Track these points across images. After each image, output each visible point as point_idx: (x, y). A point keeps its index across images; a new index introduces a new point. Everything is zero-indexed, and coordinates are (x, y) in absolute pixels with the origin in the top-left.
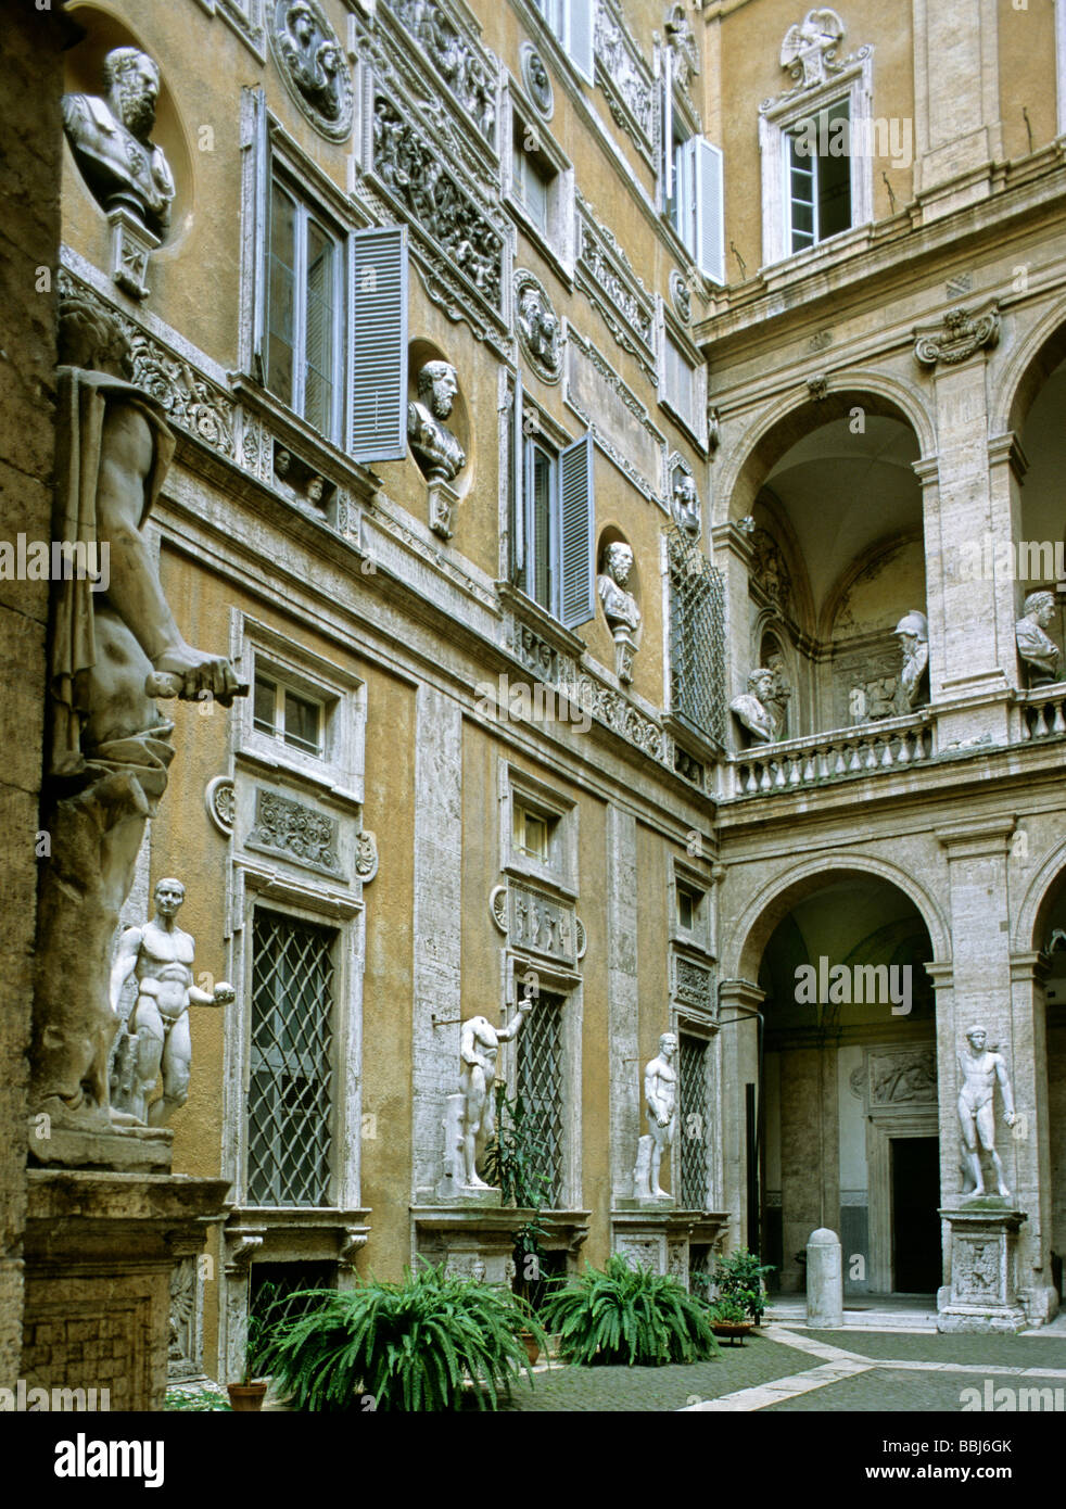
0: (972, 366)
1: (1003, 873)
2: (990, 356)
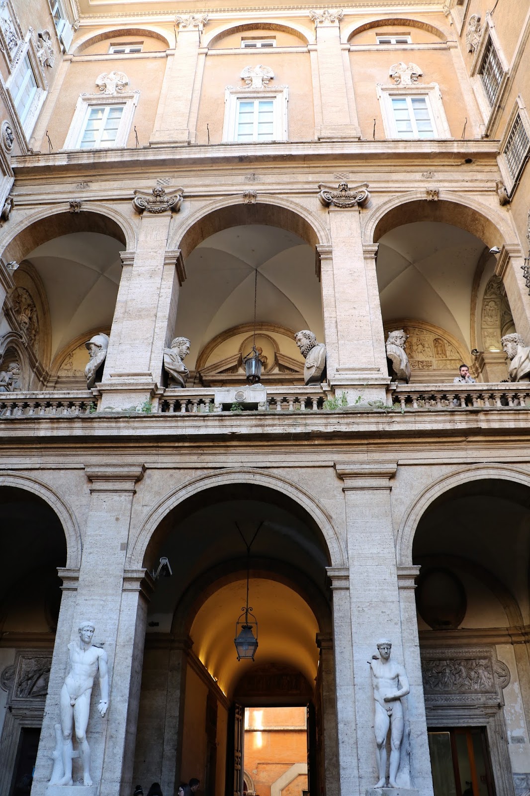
0: (164, 216)
1: (129, 506)
2: (174, 215)
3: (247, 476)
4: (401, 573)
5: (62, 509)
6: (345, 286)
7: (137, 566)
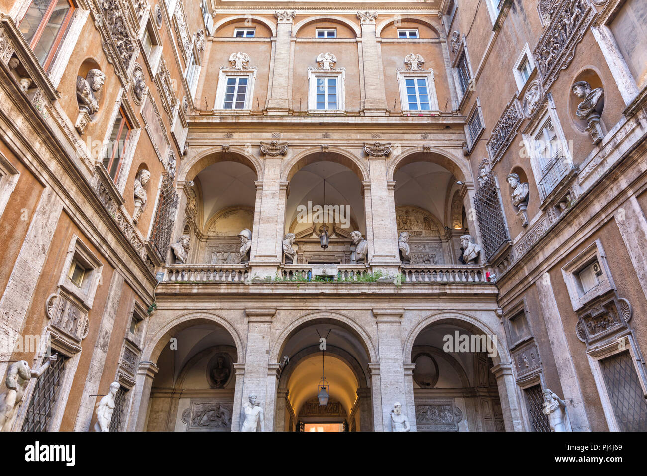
0: (278, 159)
1: (269, 330)
2: (283, 158)
3: (329, 314)
4: (406, 367)
5: (234, 331)
6: (378, 207)
7: (275, 363)
